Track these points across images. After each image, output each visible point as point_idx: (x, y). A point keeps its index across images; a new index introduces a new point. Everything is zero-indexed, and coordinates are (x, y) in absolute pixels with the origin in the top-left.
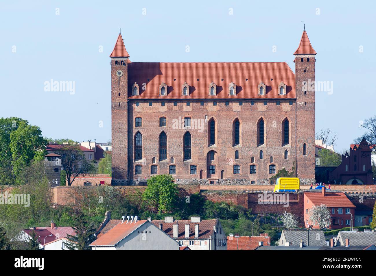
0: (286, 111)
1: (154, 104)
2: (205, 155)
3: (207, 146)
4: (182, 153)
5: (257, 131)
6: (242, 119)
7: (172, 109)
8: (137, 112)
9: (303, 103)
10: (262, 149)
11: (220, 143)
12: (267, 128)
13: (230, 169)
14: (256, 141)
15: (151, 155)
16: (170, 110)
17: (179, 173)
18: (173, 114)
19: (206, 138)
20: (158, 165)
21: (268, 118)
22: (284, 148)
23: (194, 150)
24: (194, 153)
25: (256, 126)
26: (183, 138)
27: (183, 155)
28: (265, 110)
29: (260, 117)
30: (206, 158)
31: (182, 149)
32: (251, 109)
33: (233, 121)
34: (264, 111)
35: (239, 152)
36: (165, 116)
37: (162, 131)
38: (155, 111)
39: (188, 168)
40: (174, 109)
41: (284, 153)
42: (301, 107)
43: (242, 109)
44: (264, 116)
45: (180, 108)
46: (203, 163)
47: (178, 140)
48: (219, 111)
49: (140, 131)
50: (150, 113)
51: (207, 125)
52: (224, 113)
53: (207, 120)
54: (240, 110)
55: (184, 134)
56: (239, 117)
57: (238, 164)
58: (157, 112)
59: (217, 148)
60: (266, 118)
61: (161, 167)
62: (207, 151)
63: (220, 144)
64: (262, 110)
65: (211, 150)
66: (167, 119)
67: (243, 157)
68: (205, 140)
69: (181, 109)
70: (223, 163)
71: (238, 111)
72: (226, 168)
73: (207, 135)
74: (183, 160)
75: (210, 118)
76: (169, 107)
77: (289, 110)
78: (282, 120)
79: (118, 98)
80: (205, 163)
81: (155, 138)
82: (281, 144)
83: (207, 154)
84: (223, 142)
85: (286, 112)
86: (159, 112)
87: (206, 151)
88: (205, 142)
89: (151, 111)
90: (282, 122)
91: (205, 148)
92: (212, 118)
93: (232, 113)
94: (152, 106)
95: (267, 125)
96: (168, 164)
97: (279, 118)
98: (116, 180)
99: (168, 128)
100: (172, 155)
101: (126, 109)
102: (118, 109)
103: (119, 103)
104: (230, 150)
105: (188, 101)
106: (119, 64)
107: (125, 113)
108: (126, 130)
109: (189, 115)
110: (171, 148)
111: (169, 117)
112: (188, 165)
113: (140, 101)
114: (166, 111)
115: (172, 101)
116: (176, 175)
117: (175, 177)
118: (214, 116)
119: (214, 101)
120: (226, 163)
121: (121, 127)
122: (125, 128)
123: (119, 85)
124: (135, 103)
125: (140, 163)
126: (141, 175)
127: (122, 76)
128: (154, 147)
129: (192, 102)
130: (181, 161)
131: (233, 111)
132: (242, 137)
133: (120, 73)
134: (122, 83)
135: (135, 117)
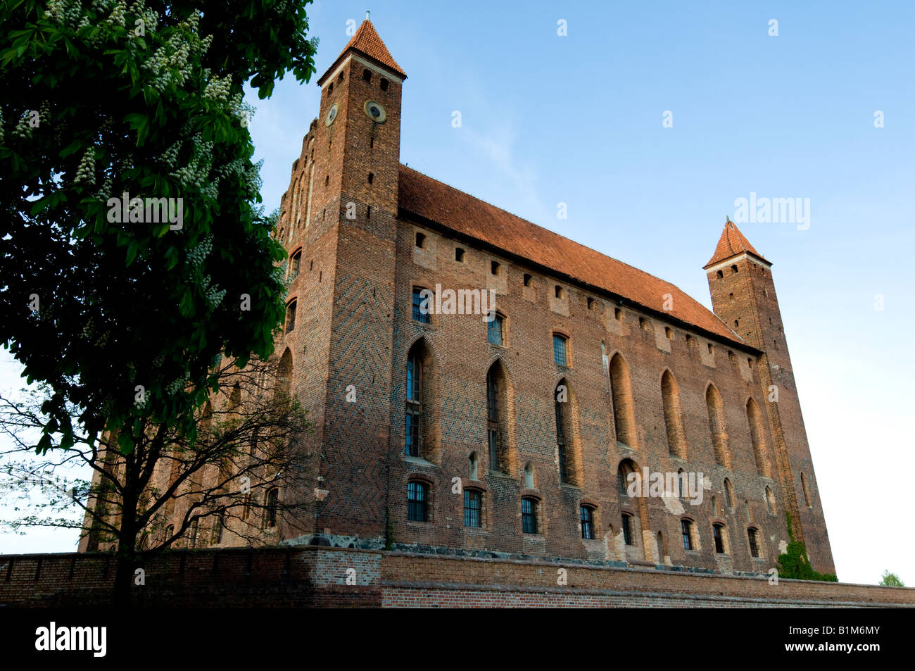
0: (747, 382)
1: (470, 259)
2: (614, 471)
3: (615, 441)
4: (554, 451)
5: (709, 419)
6: (678, 378)
7: (520, 294)
8: (420, 267)
9: (777, 367)
10: (726, 475)
11: (642, 436)
12: (725, 417)
13: (675, 531)
14: (712, 449)
15: (465, 441)
16: (514, 294)
17: (551, 529)
18: (524, 312)
19: (611, 415)
20: (488, 487)
21: (723, 391)
22: (763, 482)
23: (585, 447)
24: (586, 458)
25: (705, 404)
26: (553, 397)
27: (557, 461)
28: (713, 365)
29: (709, 382)
30: (615, 481)
31: (555, 437)
32: (691, 355)
33: (660, 377)
34: (712, 369)
36: (503, 312)
37: (495, 357)
39: (574, 512)
40: (524, 297)
42: (776, 375)
43: (671, 347)
44: (714, 381)
45: (538, 298)
46: (612, 501)
47: (543, 403)
48: (628, 338)
49: (429, 338)
50: (461, 286)
51: (608, 367)
52: (640, 348)
53: (606, 360)
54: (669, 350)
55: (554, 385)
56: (670, 370)
57: (689, 515)
59: (638, 454)
60: (718, 389)
61: (496, 499)
62: (618, 459)
63: (643, 441)
64: (708, 365)
65: (625, 456)
68: (609, 421)
69: (543, 302)
71: (667, 353)
72: (665, 527)
73: (611, 404)
74: (559, 480)
75: (612, 353)
76: (511, 286)
77: (752, 381)
78: (746, 403)
79: (364, 190)
81: (477, 378)
82: (755, 468)
83: (616, 468)
84: (648, 438)
85: (748, 385)
87: (614, 457)
90: (745, 406)
91: (611, 446)
92: (617, 354)
93: (656, 353)
94: (463, 261)
95: (723, 408)
96: (516, 487)
97: (739, 395)
98: (334, 537)
99: (513, 354)
100: (526, 454)
101: (392, 239)
102: (365, 230)
103: (369, 208)
104: (666, 466)
105: (559, 284)
106: (376, 83)
107: (388, 250)
108: (388, 316)
109: (563, 326)
110: (525, 430)
111: (512, 318)
112: (573, 502)
113: (431, 234)
114: (504, 293)
115: (520, 268)
116: (543, 539)
117: (539, 544)
118: (620, 352)
119: (617, 307)
120: (664, 509)
121: (373, 299)
122: (384, 306)
123: (372, 146)
124: (415, 234)
125: (426, 469)
126: (428, 526)
127: (383, 123)
128: (474, 414)
129: (569, 291)
130: (554, 484)
131: (656, 347)
132: (684, 431)
133: (375, 112)
134: (383, 147)
135: (411, 284)
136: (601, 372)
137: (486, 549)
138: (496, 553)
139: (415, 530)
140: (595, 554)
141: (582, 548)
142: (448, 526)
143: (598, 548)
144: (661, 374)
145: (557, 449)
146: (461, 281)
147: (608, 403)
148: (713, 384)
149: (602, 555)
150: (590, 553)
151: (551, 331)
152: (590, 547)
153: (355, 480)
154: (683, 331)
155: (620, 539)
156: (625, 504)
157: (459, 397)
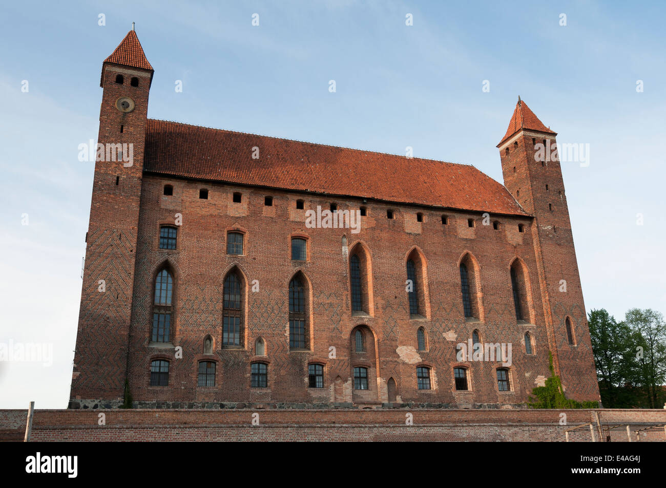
0: (515, 245)
1: (214, 195)
2: (346, 335)
3: (349, 312)
4: (285, 327)
5: (460, 283)
6: (427, 254)
7: (261, 212)
8: (167, 210)
9: (549, 227)
10: (476, 328)
11: (380, 306)
12: (482, 278)
13: (409, 376)
14: (461, 307)
15: (201, 328)
16: (254, 214)
17: (277, 383)
18: (264, 225)
19: (347, 293)
20: (220, 358)
21: (482, 257)
22: (523, 329)
23: (316, 321)
24: (317, 328)
25: (458, 271)
26: (287, 287)
27: (287, 334)
28: (473, 237)
29: (465, 251)
30: (346, 343)
31: (287, 316)
32: (444, 232)
33: (406, 256)
34: (471, 240)
35: (427, 331)
36: (242, 229)
37: (232, 264)
38: (214, 211)
40: (264, 214)
41: (524, 339)
42: (547, 235)
43: (423, 229)
44: (472, 249)
45: (279, 212)
46: (342, 358)
47: (276, 293)
48: (373, 229)
49: (172, 259)
50: (203, 217)
51: (348, 256)
52: (385, 235)
53: (346, 250)
54: (420, 231)
55: (290, 277)
56: (418, 248)
57: (426, 363)
58: (221, 216)
59: (374, 320)
60: (477, 256)
61: (227, 366)
62: (351, 326)
63: (381, 310)
64: (467, 237)
65: (359, 323)
66: (247, 236)
67: (437, 345)
68: (344, 298)
69: (284, 216)
70: (390, 359)
71: (416, 235)
72: (398, 374)
73: (349, 284)
74: (288, 347)
75: (354, 243)
76: (252, 208)
77: (521, 243)
78: (510, 263)
79: (114, 165)
80: (347, 358)
81: (214, 282)
82: (515, 317)
83: (349, 333)
84: (387, 306)
85: (515, 247)
86: (227, 216)
87: (348, 324)
88: (344, 302)
89: (204, 212)
90: (509, 267)
91: (345, 317)
92: (359, 244)
93: (404, 236)
94: (207, 198)
95: (480, 271)
96: (247, 356)
97: (502, 258)
98: (83, 401)
99: (250, 259)
100: (258, 331)
101: (137, 196)
102: (114, 194)
103: (118, 178)
104: (405, 326)
105: (300, 198)
106: (127, 82)
107: (133, 204)
108: (131, 251)
109: (302, 230)
110: (257, 314)
111: (251, 232)
112: (301, 362)
113: (177, 183)
114: (244, 215)
115: (261, 192)
116: (269, 391)
117: (266, 394)
118: (362, 241)
119: (362, 205)
120: (398, 360)
121: (119, 242)
122: (128, 245)
123: (122, 131)
124: (163, 187)
125: (166, 351)
126: (166, 388)
127: (132, 111)
128: (210, 308)
129: (311, 201)
130: (284, 351)
131: (404, 232)
132: (430, 296)
133: (126, 105)
134: (131, 129)
135: (158, 223)
136: (340, 261)
137: (215, 401)
138: (225, 403)
139: (155, 392)
140: (320, 398)
141: (308, 395)
142: (183, 388)
143: (323, 394)
144: (408, 253)
145: (288, 325)
146: (203, 213)
147: (345, 284)
148: (470, 252)
149: (327, 399)
150: (315, 398)
151: (289, 236)
152: (314, 393)
153: (100, 363)
154: (438, 213)
155: (348, 386)
156: (362, 359)
157: (197, 298)
